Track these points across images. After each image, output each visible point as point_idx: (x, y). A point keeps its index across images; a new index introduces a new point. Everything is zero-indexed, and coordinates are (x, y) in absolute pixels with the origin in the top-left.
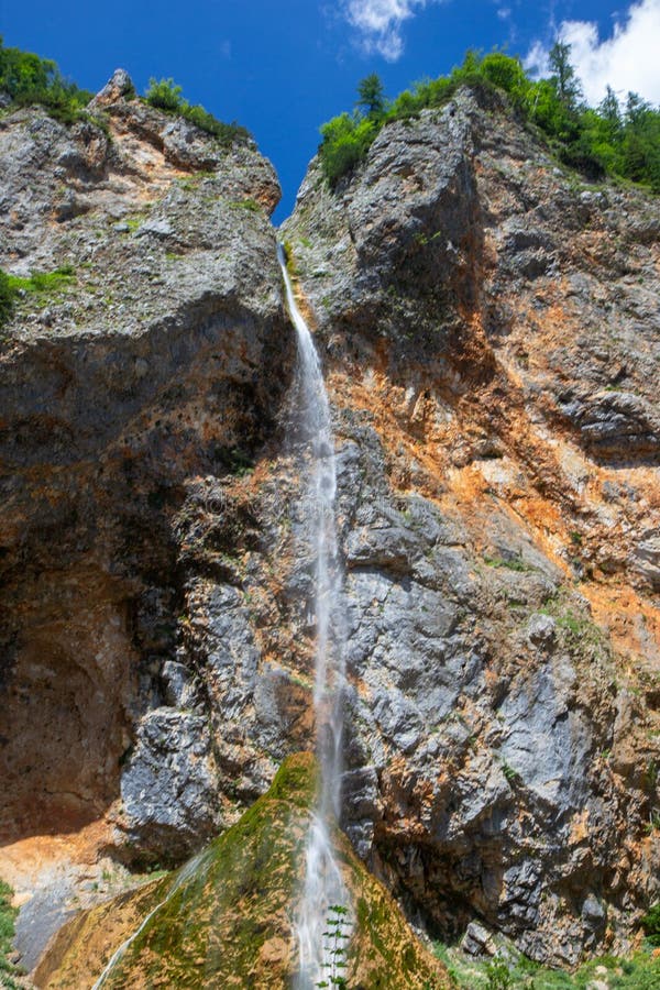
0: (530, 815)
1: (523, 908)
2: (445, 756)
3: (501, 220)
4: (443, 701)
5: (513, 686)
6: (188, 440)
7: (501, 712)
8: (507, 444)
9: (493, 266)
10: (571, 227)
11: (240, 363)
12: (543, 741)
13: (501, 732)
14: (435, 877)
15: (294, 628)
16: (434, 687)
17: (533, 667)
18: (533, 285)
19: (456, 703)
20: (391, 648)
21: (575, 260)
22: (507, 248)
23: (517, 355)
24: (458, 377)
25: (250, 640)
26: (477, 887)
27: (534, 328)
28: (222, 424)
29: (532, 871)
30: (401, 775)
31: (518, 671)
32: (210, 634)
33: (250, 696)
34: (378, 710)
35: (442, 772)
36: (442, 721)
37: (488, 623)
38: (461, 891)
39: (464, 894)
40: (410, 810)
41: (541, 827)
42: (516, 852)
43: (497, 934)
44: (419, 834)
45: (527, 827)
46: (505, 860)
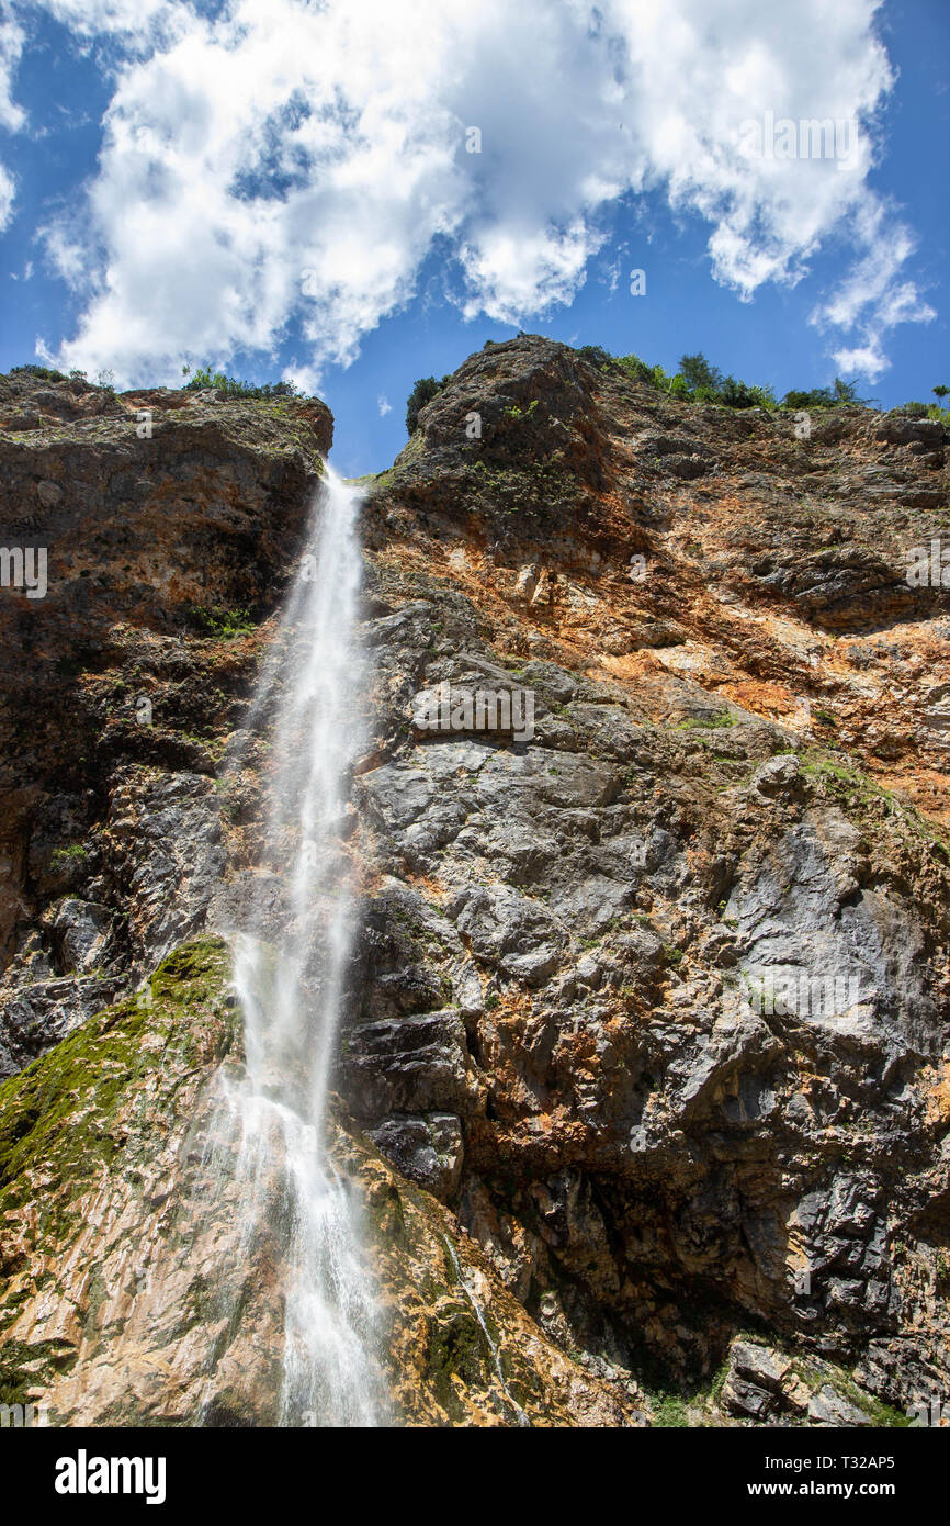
0: (825, 1080)
2: (616, 983)
3: (634, 432)
4: (603, 899)
5: (745, 867)
6: (139, 598)
7: (730, 913)
8: (687, 625)
9: (632, 465)
10: (730, 439)
11: (229, 509)
12: (823, 943)
13: (733, 940)
14: (641, 1249)
16: (584, 878)
17: (775, 830)
18: (693, 483)
19: (631, 901)
20: (492, 826)
21: (743, 462)
22: (647, 451)
23: (685, 548)
24: (596, 557)
25: (215, 838)
26: (740, 1255)
27: (704, 519)
28: (203, 585)
29: (858, 1198)
30: (521, 1025)
31: (749, 844)
32: (140, 837)
34: (464, 916)
35: (613, 1012)
36: (605, 928)
37: (676, 781)
38: (704, 1272)
39: (713, 1278)
40: (552, 1097)
41: (854, 1100)
42: (810, 1159)
43: (805, 1359)
44: (576, 1143)
45: (824, 1104)
46: (787, 1181)
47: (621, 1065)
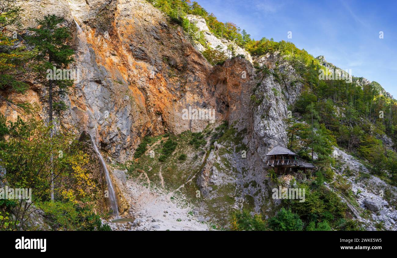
0: (121, 137)
1: (117, 153)
2: (108, 125)
5: (120, 110)
7: (117, 115)
8: (118, 53)
12: (124, 122)
13: (117, 120)
15: (77, 96)
16: (106, 110)
17: (124, 106)
19: (110, 114)
20: (98, 102)
30: (100, 130)
31: (121, 107)
33: (70, 113)
34: (95, 116)
35: (107, 129)
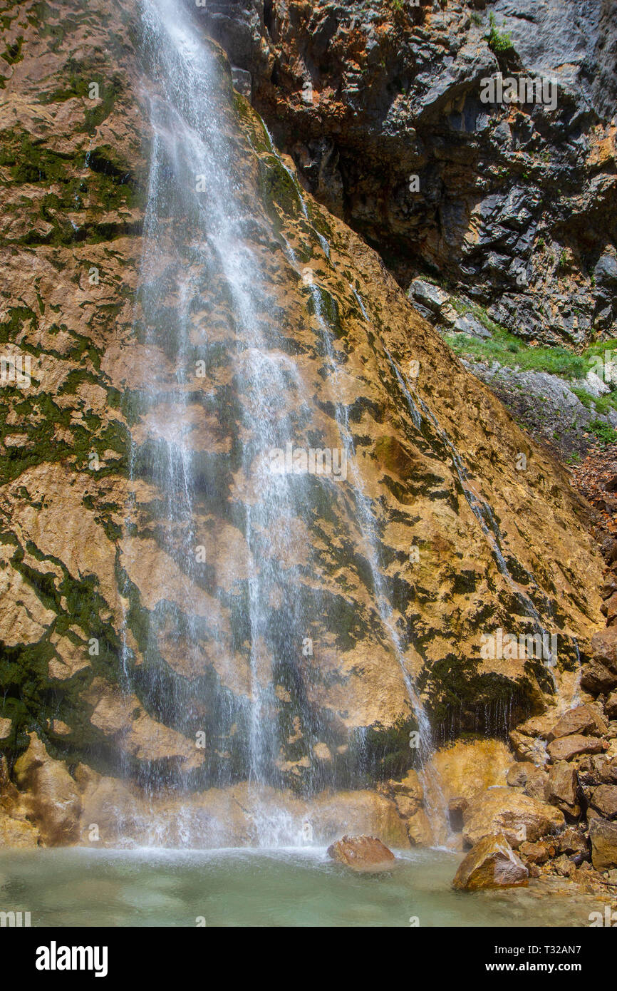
1: (504, 258)
26: (432, 227)
29: (524, 204)
30: (308, 10)
35: (384, 19)
38: (404, 233)
39: (410, 239)
40: (323, 79)
41: (542, 136)
42: (500, 170)
43: (459, 297)
44: (336, 119)
45: (520, 135)
46: (480, 182)
47: (382, 65)
